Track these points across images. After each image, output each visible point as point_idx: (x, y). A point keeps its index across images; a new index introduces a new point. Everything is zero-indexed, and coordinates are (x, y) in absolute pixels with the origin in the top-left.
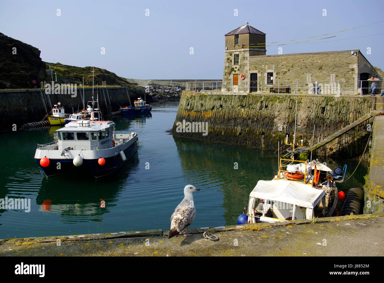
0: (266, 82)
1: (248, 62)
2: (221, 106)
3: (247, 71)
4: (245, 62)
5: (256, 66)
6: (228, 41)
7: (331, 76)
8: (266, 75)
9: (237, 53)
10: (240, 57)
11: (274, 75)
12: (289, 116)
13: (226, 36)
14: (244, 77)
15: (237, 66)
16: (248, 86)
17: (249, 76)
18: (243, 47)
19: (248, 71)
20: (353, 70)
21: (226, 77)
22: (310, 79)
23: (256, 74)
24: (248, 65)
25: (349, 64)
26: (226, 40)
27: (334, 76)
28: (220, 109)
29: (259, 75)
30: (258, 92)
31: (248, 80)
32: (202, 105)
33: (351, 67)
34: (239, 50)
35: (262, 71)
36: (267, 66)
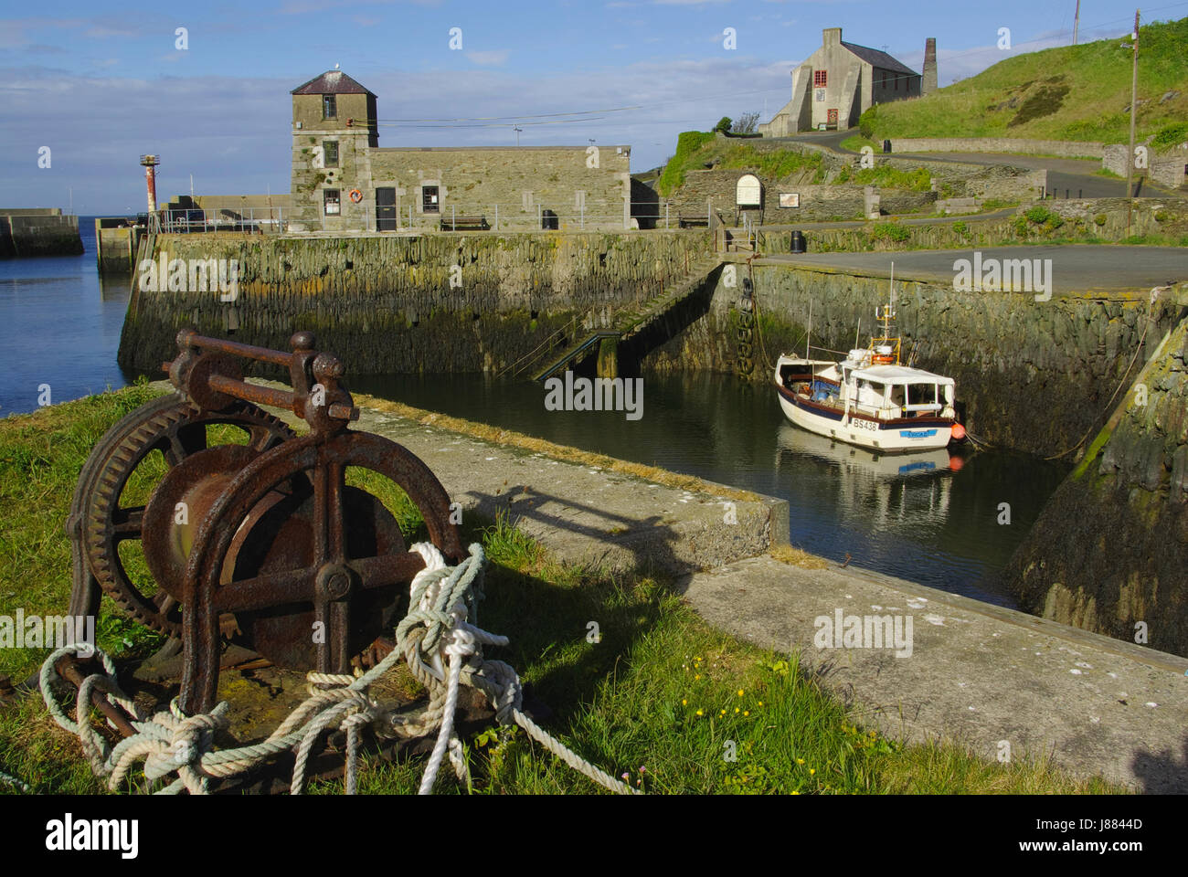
0: (420, 208)
1: (368, 161)
2: (350, 265)
3: (365, 183)
4: (358, 160)
5: (392, 170)
6: (303, 107)
7: (578, 195)
8: (419, 192)
9: (333, 138)
10: (342, 149)
11: (443, 192)
12: (532, 276)
13: (295, 93)
14: (359, 196)
15: (333, 170)
16: (371, 218)
17: (373, 194)
18: (351, 124)
19: (370, 183)
20: (621, 183)
21: (301, 196)
22: (531, 201)
23: (392, 191)
24: (368, 167)
25: (614, 171)
26: (294, 105)
27: (583, 195)
28: (348, 272)
29: (400, 192)
30: (401, 231)
31: (371, 204)
32: (287, 266)
33: (616, 177)
34: (339, 132)
35: (410, 183)
36: (421, 173)
